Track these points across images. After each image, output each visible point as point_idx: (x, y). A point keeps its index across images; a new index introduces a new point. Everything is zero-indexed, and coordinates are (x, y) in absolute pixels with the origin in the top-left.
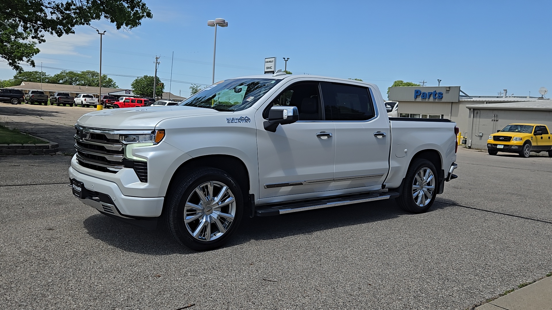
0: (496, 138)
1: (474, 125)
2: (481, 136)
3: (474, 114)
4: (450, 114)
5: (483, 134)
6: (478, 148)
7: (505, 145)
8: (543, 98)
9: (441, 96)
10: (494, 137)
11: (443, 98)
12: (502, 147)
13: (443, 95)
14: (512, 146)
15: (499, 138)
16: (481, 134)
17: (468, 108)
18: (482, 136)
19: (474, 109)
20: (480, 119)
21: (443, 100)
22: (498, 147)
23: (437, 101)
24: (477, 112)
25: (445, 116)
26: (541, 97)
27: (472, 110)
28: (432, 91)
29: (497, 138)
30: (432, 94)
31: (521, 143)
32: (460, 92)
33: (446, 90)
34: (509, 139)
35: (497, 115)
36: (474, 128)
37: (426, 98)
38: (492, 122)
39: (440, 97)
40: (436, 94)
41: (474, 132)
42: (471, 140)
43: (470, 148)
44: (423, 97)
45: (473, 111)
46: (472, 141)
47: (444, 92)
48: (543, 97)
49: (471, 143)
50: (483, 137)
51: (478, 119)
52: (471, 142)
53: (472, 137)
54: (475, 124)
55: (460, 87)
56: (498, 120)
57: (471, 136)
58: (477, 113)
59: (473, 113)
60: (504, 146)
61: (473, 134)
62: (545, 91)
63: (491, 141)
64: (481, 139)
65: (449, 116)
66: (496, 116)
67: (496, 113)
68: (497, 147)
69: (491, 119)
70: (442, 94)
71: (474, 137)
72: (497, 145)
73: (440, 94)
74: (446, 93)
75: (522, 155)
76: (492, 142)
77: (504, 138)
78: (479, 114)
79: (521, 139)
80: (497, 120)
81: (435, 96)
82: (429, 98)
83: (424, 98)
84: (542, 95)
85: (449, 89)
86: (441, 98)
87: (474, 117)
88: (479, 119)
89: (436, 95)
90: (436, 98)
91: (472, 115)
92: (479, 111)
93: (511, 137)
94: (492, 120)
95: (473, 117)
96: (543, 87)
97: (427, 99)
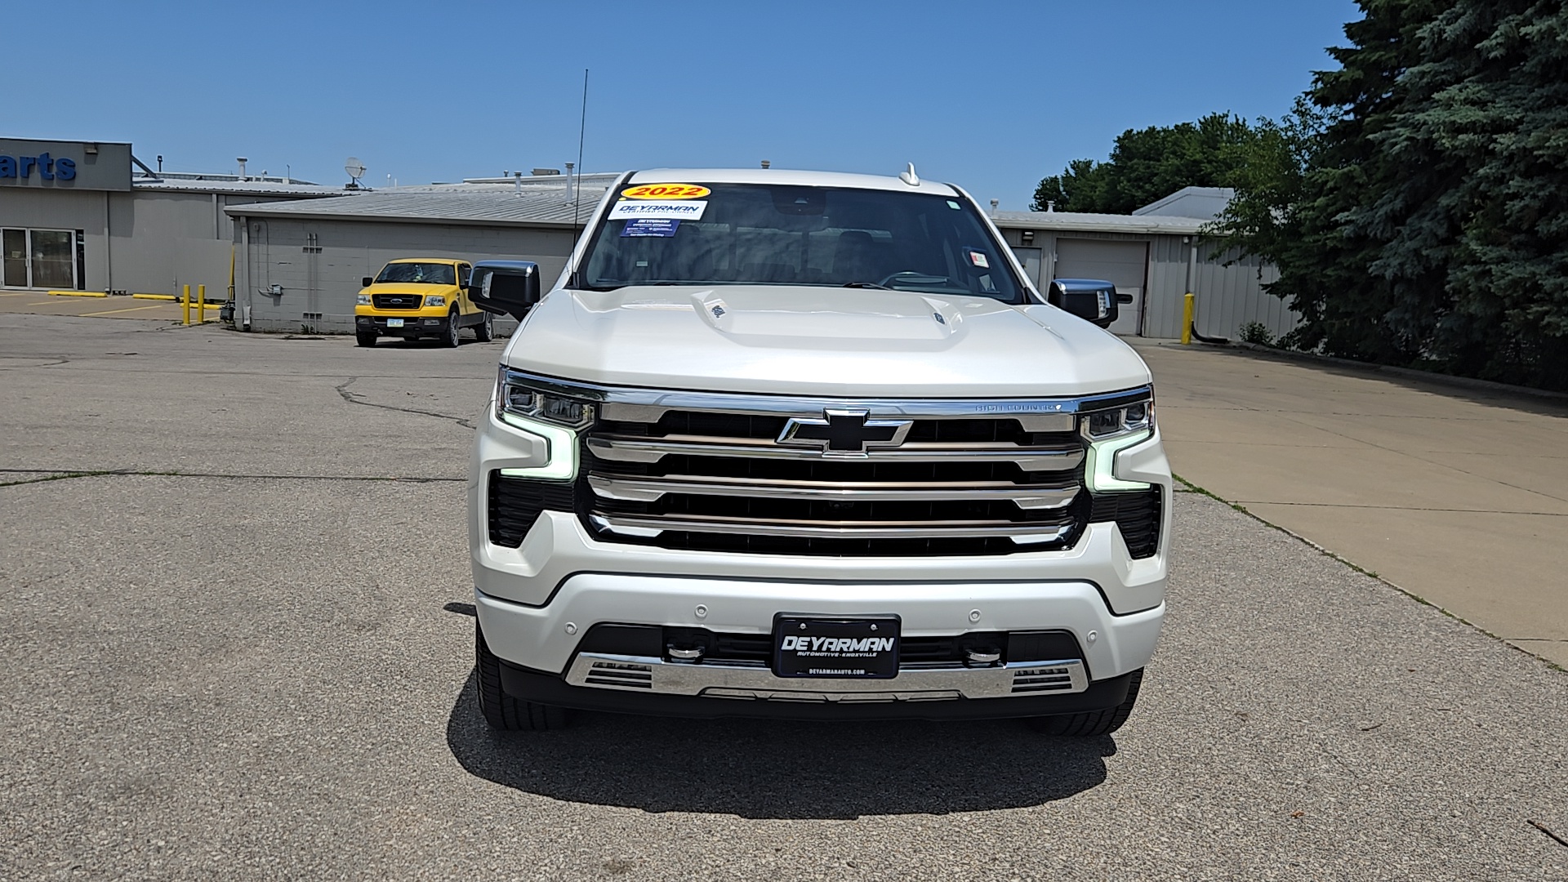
0: (380, 301)
1: (254, 265)
2: (276, 295)
3: (251, 231)
4: (106, 230)
5: (282, 288)
6: (271, 330)
7: (406, 319)
8: (357, 186)
9: (68, 170)
10: (375, 296)
11: (76, 177)
12: (400, 324)
13: (76, 168)
14: (425, 319)
15: (389, 301)
16: (277, 290)
17: (231, 216)
18: (280, 295)
19: (251, 218)
20: (269, 246)
21: (78, 185)
22: (390, 324)
23: (55, 185)
24: (259, 227)
25: (88, 233)
26: (351, 183)
27: (243, 220)
28: (36, 154)
29: (383, 300)
30: (34, 164)
31: (441, 310)
32: (134, 164)
33: (84, 154)
34: (414, 301)
35: (316, 236)
36: (254, 271)
37: (16, 177)
38: (305, 254)
39: (65, 173)
40: (52, 164)
41: (254, 283)
42: (249, 308)
43: (247, 329)
44: (5, 173)
45: (246, 225)
46: (251, 309)
47: (78, 158)
48: (356, 183)
49: (249, 315)
50: (282, 297)
51: (263, 248)
52: (250, 313)
53: (250, 299)
54: (256, 260)
55: (131, 145)
56: (321, 249)
57: (248, 295)
58: (258, 231)
59: (245, 229)
60: (405, 322)
61: (252, 289)
62: (361, 168)
63: (369, 309)
64: (277, 303)
65: (103, 233)
66: (314, 238)
67: (312, 228)
68: (386, 325)
69: (302, 245)
70: (74, 166)
71: (257, 298)
72: (385, 319)
73: (65, 163)
74: (86, 162)
75: (447, 343)
76: (373, 313)
77: (404, 301)
78: (263, 234)
79: (444, 301)
80: (317, 249)
81: (49, 170)
82: (28, 177)
83: (7, 176)
84: (354, 178)
85: (95, 151)
86: (72, 176)
87: (252, 240)
88: (265, 246)
89: (50, 166)
90: (53, 179)
91: (245, 236)
92: (263, 224)
93: (420, 297)
94: (304, 248)
95: (249, 242)
96: (355, 159)
97: (19, 179)
